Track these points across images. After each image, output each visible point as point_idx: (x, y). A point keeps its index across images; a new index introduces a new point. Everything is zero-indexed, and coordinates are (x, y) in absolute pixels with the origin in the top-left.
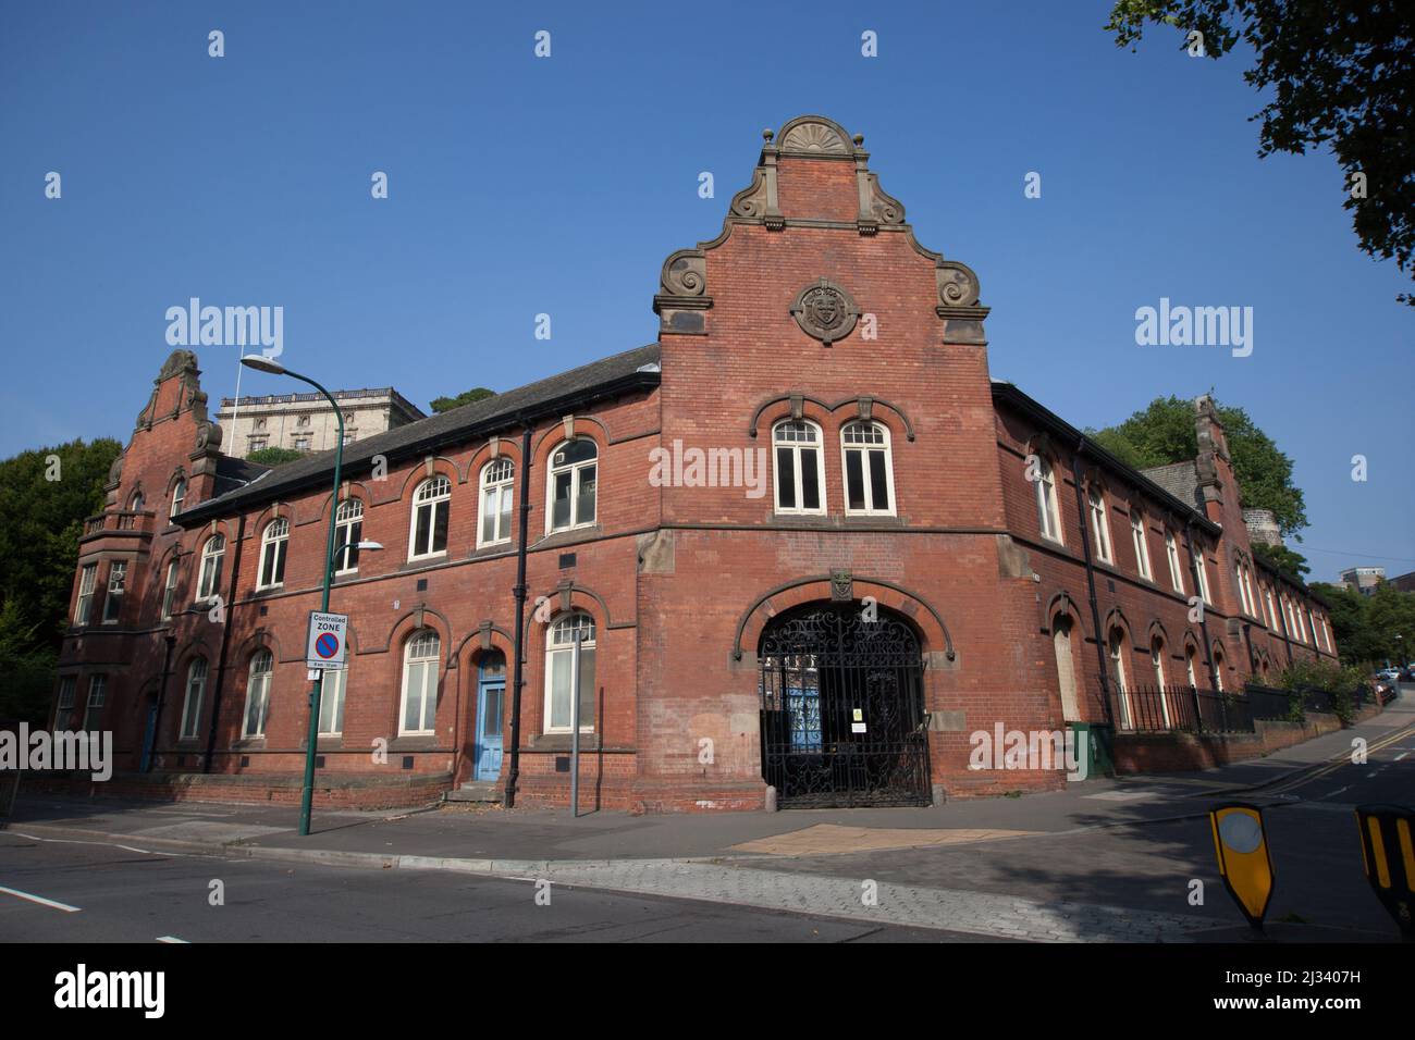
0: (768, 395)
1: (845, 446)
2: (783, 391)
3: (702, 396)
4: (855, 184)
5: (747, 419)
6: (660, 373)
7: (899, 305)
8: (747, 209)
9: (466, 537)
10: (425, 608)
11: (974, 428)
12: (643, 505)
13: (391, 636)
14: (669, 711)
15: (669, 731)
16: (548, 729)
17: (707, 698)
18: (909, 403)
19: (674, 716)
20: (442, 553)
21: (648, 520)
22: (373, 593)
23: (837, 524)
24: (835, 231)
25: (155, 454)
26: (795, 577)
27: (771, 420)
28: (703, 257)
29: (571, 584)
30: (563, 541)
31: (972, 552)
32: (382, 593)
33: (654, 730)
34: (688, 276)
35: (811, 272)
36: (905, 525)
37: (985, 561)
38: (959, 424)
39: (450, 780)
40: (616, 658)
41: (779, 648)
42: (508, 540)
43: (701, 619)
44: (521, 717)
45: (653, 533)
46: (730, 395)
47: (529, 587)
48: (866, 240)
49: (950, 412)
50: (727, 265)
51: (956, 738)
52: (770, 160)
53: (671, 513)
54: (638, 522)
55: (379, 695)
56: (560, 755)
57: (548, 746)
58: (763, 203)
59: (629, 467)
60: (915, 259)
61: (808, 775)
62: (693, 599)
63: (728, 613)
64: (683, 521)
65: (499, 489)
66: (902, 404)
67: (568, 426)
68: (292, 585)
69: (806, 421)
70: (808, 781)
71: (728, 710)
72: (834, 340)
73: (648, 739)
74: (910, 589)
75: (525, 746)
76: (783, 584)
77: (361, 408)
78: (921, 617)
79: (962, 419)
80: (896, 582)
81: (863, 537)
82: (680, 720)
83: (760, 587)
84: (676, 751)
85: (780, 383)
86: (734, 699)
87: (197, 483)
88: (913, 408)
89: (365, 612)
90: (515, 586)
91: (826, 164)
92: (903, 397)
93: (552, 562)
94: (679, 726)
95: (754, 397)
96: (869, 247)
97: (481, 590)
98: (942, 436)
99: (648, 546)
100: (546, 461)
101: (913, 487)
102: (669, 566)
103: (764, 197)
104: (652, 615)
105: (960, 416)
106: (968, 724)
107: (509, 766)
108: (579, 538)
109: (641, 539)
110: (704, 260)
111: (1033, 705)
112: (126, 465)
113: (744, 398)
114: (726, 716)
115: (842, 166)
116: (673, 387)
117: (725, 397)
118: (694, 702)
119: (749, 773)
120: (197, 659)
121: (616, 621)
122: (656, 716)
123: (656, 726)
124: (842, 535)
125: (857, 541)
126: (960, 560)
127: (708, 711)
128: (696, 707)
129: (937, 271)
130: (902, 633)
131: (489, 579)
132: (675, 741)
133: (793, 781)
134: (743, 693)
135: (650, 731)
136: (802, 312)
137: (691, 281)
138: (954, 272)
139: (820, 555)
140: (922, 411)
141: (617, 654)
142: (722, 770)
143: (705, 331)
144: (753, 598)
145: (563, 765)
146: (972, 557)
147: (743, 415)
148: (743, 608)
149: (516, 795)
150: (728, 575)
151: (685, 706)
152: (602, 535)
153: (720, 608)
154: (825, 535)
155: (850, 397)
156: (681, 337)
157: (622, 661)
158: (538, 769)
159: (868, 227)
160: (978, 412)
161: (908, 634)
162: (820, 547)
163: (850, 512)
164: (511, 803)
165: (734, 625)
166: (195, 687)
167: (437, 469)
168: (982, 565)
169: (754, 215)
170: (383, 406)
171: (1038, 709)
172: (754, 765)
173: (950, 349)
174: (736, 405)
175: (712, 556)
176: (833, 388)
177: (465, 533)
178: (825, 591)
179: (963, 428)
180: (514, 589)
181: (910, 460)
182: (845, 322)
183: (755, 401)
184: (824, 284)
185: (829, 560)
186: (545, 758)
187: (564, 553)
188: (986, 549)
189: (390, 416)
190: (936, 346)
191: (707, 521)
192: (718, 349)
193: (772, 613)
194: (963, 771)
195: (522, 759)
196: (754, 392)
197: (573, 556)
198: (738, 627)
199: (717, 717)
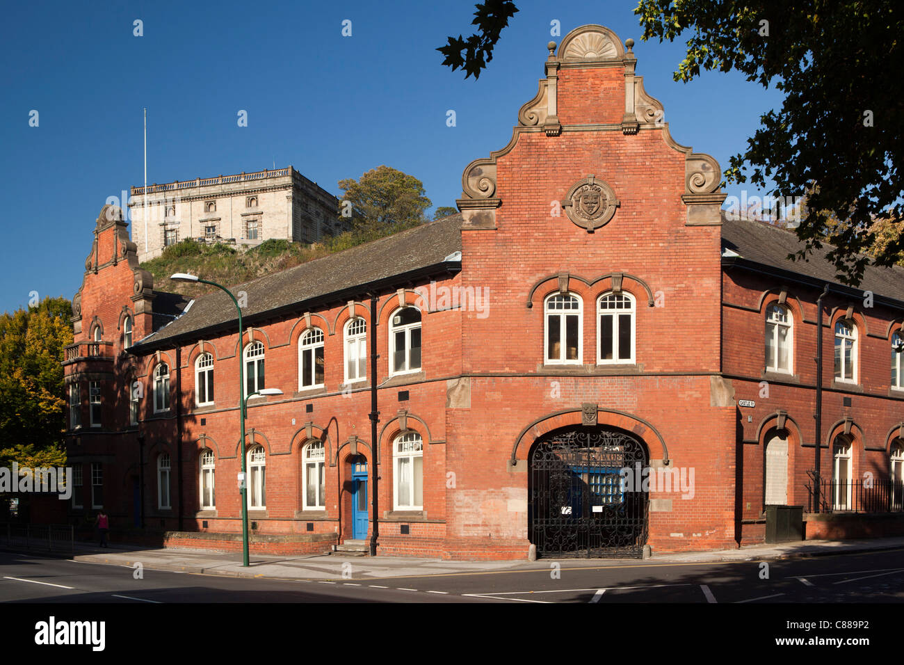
0: (542, 275)
1: (601, 312)
2: (554, 272)
3: (491, 279)
4: (623, 87)
5: (526, 294)
6: (461, 262)
7: (652, 195)
8: (531, 119)
9: (337, 375)
10: (313, 424)
11: (703, 295)
12: (451, 359)
13: (292, 443)
14: (467, 497)
15: (467, 510)
16: (396, 508)
17: (492, 490)
18: (652, 277)
19: (470, 501)
20: (321, 386)
21: (454, 370)
22: (276, 413)
23: (590, 371)
24: (604, 133)
25: (104, 294)
26: (556, 409)
27: (543, 295)
28: (495, 164)
29: (406, 413)
30: (400, 382)
31: (691, 389)
32: (283, 412)
33: (457, 510)
34: (483, 181)
35: (581, 171)
36: (640, 371)
37: (700, 396)
38: (692, 292)
39: (337, 539)
40: (435, 463)
41: (545, 456)
42: (364, 379)
43: (489, 439)
44: (379, 499)
45: (457, 380)
46: (513, 276)
47: (379, 413)
48: (628, 138)
49: (685, 282)
50: (514, 169)
51: (664, 516)
52: (552, 72)
53: (468, 366)
54: (448, 371)
55: (287, 483)
56: (403, 524)
57: (396, 518)
58: (545, 112)
59: (442, 331)
60: (669, 153)
61: (561, 538)
62: (484, 425)
63: (507, 434)
64: (477, 371)
65: (357, 340)
66: (647, 278)
67: (401, 296)
68: (221, 404)
69: (571, 294)
70: (561, 542)
71: (506, 497)
72: (595, 229)
73: (453, 515)
74: (640, 416)
75: (382, 518)
76: (548, 414)
77: (264, 190)
78: (647, 436)
79: (694, 288)
80: (631, 412)
81: (608, 380)
82: (474, 504)
83: (529, 417)
84: (471, 523)
85: (552, 265)
86: (510, 490)
87: (140, 320)
88: (655, 280)
89: (273, 425)
90: (370, 412)
91: (600, 71)
92: (648, 271)
93: (394, 396)
94: (473, 508)
95: (531, 278)
96: (632, 144)
97: (349, 414)
98: (677, 302)
99: (453, 389)
100: (387, 322)
101: (649, 342)
102: (467, 404)
103: (546, 107)
104: (455, 436)
105: (692, 285)
106: (673, 507)
107: (372, 530)
108: (410, 380)
109: (450, 383)
110: (495, 166)
111: (724, 495)
112: (83, 302)
113: (523, 278)
114: (505, 501)
115: (612, 71)
116: (470, 273)
117: (509, 278)
118: (484, 492)
119: (520, 536)
120: (161, 455)
121: (435, 439)
122: (458, 501)
123: (457, 507)
124: (592, 379)
125: (604, 383)
126: (680, 395)
127: (492, 498)
128: (485, 495)
129: (686, 162)
130: (634, 447)
131: (353, 406)
132: (470, 516)
133: (551, 541)
134: (516, 487)
135: (454, 510)
136: (571, 206)
137: (485, 186)
138: (702, 162)
139: (575, 394)
140: (663, 283)
141: (436, 460)
142: (501, 534)
143: (494, 226)
144: (526, 424)
145: (405, 530)
146: (690, 393)
147: (523, 291)
148: (518, 431)
149: (378, 547)
150: (508, 409)
151: (477, 495)
152: (424, 379)
153: (501, 431)
154: (580, 379)
155: (606, 273)
156: (476, 232)
157: (439, 465)
158: (390, 533)
159: (631, 128)
160: (708, 282)
161: (638, 447)
162: (576, 388)
163: (601, 362)
164: (374, 553)
165: (512, 442)
166: (164, 473)
167: (313, 323)
168: (697, 399)
169: (536, 124)
170: (285, 187)
171: (726, 498)
172: (523, 532)
173: (690, 231)
174: (516, 284)
175: (497, 396)
176: (592, 267)
177: (336, 373)
178: (579, 419)
179: (694, 295)
180: (369, 415)
181: (649, 321)
182: (606, 212)
183: (533, 280)
184: (591, 181)
185: (582, 397)
186: (394, 525)
187: (401, 390)
188: (702, 387)
189: (293, 198)
190: (679, 228)
191: (494, 371)
192: (505, 239)
193: (539, 434)
194: (668, 537)
195: (380, 526)
196: (531, 273)
197: (407, 393)
198: (514, 444)
199: (499, 502)
